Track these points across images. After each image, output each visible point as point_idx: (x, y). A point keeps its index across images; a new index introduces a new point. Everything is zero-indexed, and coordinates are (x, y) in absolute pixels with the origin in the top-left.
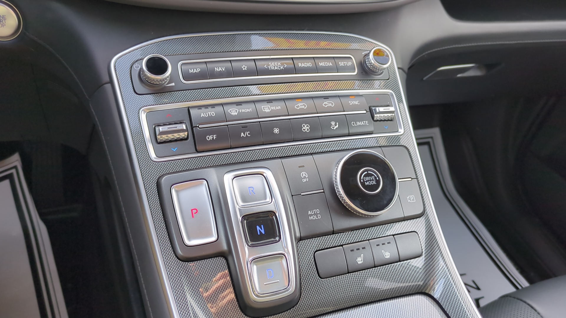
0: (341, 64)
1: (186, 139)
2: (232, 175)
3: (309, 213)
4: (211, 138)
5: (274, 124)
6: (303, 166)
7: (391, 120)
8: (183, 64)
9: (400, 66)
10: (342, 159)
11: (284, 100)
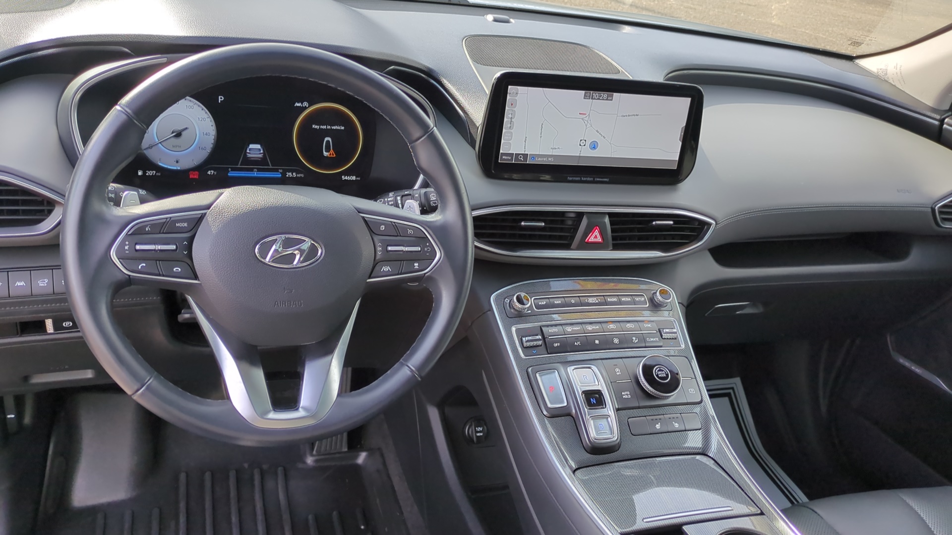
0: (637, 299)
1: (541, 346)
2: (573, 367)
3: (623, 393)
4: (556, 345)
5: (596, 337)
6: (616, 365)
7: (675, 339)
8: (535, 299)
9: (680, 302)
10: (641, 362)
11: (600, 323)
